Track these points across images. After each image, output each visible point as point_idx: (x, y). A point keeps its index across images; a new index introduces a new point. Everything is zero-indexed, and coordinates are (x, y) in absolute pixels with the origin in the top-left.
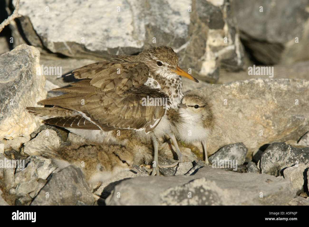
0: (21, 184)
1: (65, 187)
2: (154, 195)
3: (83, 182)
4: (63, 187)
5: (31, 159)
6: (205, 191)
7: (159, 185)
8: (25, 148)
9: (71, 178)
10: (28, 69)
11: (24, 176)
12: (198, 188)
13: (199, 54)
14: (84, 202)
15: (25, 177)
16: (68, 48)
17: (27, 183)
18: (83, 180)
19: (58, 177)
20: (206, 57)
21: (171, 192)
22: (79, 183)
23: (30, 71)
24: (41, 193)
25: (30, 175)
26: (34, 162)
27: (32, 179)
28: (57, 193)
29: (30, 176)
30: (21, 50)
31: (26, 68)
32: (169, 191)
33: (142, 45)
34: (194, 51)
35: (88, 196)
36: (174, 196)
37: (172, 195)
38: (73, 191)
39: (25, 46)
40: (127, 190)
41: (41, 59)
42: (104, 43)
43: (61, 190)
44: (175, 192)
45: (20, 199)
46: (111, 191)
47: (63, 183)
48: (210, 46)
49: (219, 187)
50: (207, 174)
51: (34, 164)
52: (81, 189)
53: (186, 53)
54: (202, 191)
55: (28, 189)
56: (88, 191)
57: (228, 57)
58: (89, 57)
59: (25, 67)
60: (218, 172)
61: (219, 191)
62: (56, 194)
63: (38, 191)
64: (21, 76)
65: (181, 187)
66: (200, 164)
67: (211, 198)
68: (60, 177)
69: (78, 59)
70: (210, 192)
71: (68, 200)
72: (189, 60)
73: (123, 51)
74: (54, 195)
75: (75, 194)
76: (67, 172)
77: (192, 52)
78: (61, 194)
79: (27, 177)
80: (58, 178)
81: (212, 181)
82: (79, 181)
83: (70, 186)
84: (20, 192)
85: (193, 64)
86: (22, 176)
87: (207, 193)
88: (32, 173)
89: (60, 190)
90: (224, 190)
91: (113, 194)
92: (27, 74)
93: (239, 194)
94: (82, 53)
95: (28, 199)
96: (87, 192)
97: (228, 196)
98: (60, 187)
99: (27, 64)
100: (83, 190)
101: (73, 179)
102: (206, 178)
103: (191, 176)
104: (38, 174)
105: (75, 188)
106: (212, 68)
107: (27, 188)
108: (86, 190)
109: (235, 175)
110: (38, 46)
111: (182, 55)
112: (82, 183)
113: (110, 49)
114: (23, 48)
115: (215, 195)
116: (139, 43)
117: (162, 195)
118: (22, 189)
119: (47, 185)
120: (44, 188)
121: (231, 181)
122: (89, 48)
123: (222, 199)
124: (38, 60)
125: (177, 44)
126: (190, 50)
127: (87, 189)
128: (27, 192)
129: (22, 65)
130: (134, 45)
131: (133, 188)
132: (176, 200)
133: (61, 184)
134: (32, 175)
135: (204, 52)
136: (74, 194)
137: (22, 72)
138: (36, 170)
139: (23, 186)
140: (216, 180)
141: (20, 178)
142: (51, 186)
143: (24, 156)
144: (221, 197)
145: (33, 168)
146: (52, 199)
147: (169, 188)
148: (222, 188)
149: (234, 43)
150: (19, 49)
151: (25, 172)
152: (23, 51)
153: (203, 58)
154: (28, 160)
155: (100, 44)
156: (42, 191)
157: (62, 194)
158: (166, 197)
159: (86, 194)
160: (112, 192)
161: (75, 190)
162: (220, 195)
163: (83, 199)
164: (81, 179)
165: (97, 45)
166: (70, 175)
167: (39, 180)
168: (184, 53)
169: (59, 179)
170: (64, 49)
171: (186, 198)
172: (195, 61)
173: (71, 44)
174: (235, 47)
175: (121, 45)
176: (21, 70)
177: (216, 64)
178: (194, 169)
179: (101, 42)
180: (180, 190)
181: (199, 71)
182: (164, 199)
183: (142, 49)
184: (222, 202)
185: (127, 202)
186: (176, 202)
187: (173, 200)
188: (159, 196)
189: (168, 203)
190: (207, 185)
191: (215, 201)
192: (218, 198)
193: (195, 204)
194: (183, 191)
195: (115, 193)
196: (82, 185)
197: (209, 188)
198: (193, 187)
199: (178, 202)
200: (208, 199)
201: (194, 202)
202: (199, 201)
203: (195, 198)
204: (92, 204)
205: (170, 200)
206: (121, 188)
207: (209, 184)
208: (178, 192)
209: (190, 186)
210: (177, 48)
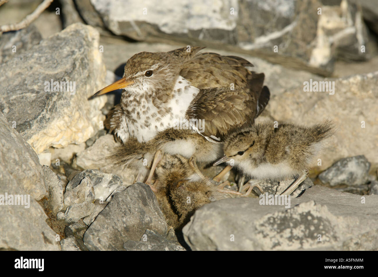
0: (73, 206)
1: (130, 210)
2: (247, 223)
3: (154, 205)
4: (127, 210)
5: (86, 173)
6: (313, 218)
7: (255, 210)
8: (78, 159)
9: (137, 199)
10: (83, 56)
11: (76, 196)
12: (305, 214)
13: (309, 39)
14: (154, 231)
15: (78, 197)
16: (137, 29)
17: (81, 206)
18: (153, 201)
19: (120, 197)
20: (317, 42)
21: (269, 219)
22: (149, 206)
23: (86, 58)
24: (98, 218)
25: (85, 194)
26: (90, 177)
27: (87, 199)
28: (120, 219)
29: (84, 197)
30: (74, 31)
31: (81, 55)
32: (266, 217)
33: (234, 25)
34: (302, 34)
35: (160, 222)
36: (272, 224)
37: (270, 224)
38: (140, 217)
39: (80, 25)
40: (211, 215)
41: (100, 42)
42: (184, 23)
43: (125, 214)
44: (274, 219)
45: (70, 226)
47: (127, 206)
48: (323, 29)
49: (332, 213)
50: (316, 196)
51: (89, 180)
52: (151, 213)
53: (292, 37)
54: (309, 218)
55: (82, 213)
56: (160, 216)
57: (346, 43)
58: (163, 40)
59: (80, 53)
60: (331, 194)
61: (332, 218)
62: (118, 221)
63: (94, 216)
64: (74, 65)
65: (283, 213)
66: (307, 183)
67: (321, 227)
68: (124, 197)
69: (150, 43)
70: (320, 219)
71: (134, 228)
72: (294, 46)
73: (209, 33)
74: (116, 221)
75: (143, 221)
76: (133, 191)
77: (299, 36)
78: (124, 220)
79: (81, 198)
80: (120, 199)
81: (322, 205)
82: (148, 203)
83: (137, 209)
84: (70, 217)
85: (301, 51)
86: (73, 195)
87: (316, 221)
88: (87, 193)
89: (123, 215)
90: (338, 218)
91: (193, 220)
92: (82, 62)
93: (358, 223)
94: (155, 36)
95: (82, 226)
96: (159, 219)
97: (345, 226)
98: (123, 210)
99: (82, 50)
100: (153, 215)
101: (140, 200)
102: (315, 201)
104: (94, 194)
105: (142, 213)
106: (325, 57)
107: (80, 212)
108: (157, 216)
109: (353, 197)
110: (97, 26)
111: (286, 39)
112: (152, 206)
113: (192, 32)
114: (78, 28)
115: (327, 223)
116: (229, 23)
117: (257, 223)
118: (74, 212)
119: (107, 208)
120: (103, 212)
121: (349, 206)
122: (164, 29)
123: (336, 229)
124: (96, 44)
125: (280, 26)
126: (297, 33)
127: (159, 214)
128: (80, 216)
129: (76, 50)
130: (222, 25)
131: (219, 213)
132: (275, 230)
133: (125, 207)
134: (86, 195)
135: (315, 36)
136: (141, 220)
137: (75, 60)
138: (93, 188)
139: (75, 209)
140: (328, 204)
141: (71, 198)
142: (111, 209)
143: (76, 170)
144: (335, 226)
145: (88, 185)
146: (113, 227)
147: (266, 214)
148: (336, 215)
149: (354, 24)
150: (73, 30)
151: (77, 191)
152: (77, 32)
153: (313, 43)
154: (81, 175)
155: (178, 24)
156: (99, 216)
157: (127, 220)
158: (262, 225)
159: (157, 220)
160: (192, 218)
161: (144, 215)
162: (333, 224)
163: (153, 227)
164: (151, 201)
165: (174, 26)
166: (136, 196)
167: (96, 202)
168: (288, 37)
169: (123, 201)
170: (130, 29)
171: (289, 227)
172: (302, 48)
173: (141, 24)
174: (356, 30)
175: (206, 25)
176: (74, 57)
177: (332, 52)
178: (300, 190)
179: (180, 22)
180: (281, 217)
181: (308, 60)
182: (260, 228)
183: (234, 31)
184: (335, 232)
185: (211, 231)
186: (276, 233)
187: (271, 230)
188: (253, 224)
189: (265, 233)
190: (317, 211)
191: (327, 232)
192: (331, 227)
193: (301, 235)
194: (285, 217)
195: (196, 220)
196: (153, 210)
197: (319, 215)
198: (297, 213)
199: (278, 233)
200: (317, 229)
201: (299, 233)
202: (306, 231)
203: (301, 227)
204: (165, 233)
205: (267, 229)
206: (204, 213)
207: (318, 210)
208: (278, 219)
209: (293, 212)
210: (279, 30)
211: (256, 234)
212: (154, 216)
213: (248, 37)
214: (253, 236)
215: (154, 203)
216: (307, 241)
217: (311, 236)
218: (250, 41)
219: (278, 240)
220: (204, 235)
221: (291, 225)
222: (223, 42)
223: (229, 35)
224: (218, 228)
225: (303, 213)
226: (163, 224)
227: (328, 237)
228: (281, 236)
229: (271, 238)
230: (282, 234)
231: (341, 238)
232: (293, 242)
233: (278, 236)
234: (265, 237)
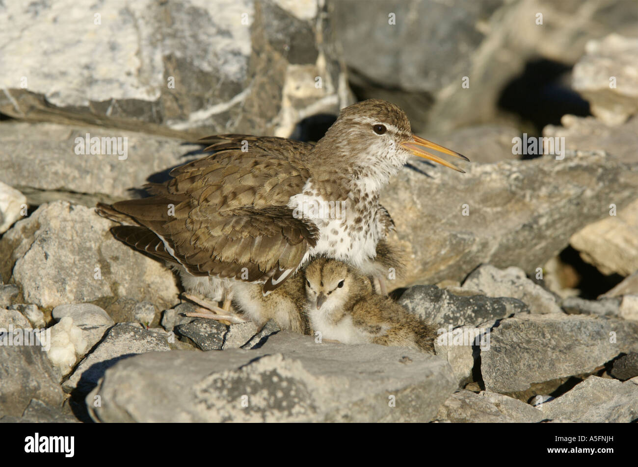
1: (7, 371)
2: (182, 387)
3: (43, 363)
4: (3, 371)
6: (281, 379)
7: (192, 368)
9: (18, 355)
12: (268, 373)
13: (269, 114)
14: (44, 401)
16: (13, 101)
18: (41, 358)
20: (282, 119)
21: (215, 381)
22: (35, 364)
32: (211, 379)
33: (158, 94)
34: (260, 106)
35: (52, 389)
36: (220, 389)
37: (217, 388)
38: (23, 380)
40: (129, 377)
42: (84, 92)
44: (223, 381)
46: (97, 380)
48: (291, 98)
49: (308, 371)
50: (284, 347)
52: (38, 375)
53: (244, 110)
54: (275, 379)
56: (52, 379)
58: (53, 118)
60: (307, 343)
61: (309, 379)
65: (235, 372)
66: (270, 327)
67: (293, 393)
69: (32, 122)
70: (290, 381)
71: (14, 397)
72: (248, 124)
73: (121, 106)
75: (26, 386)
77: (256, 109)
81: (294, 360)
82: (35, 360)
83: (17, 370)
87: (284, 384)
90: (318, 378)
91: (102, 385)
93: (347, 386)
94: (40, 111)
96: (51, 383)
97: (327, 390)
100: (42, 378)
101: (22, 356)
102: (283, 355)
103: (254, 351)
105: (26, 375)
108: (48, 378)
109: (339, 348)
111: (236, 114)
112: (40, 365)
113: (95, 104)
115: (301, 387)
116: (151, 91)
117: (198, 388)
121: (334, 360)
122: (53, 101)
123: (314, 395)
125: (226, 94)
126: (252, 106)
127: (50, 376)
130: (141, 94)
131: (141, 374)
132: (224, 397)
135: (278, 108)
136: (24, 385)
140: (302, 359)
144: (312, 391)
147: (211, 374)
148: (314, 374)
149: (336, 91)
153: (275, 121)
155: (75, 93)
158: (205, 391)
159: (48, 385)
160: (100, 382)
161: (28, 378)
162: (310, 388)
163: (41, 396)
164: (38, 357)
165: (69, 96)
166: (16, 349)
168: (239, 110)
170: (4, 102)
171: (245, 393)
172: (260, 127)
173: (18, 93)
174: (340, 100)
175: (116, 94)
178: (259, 338)
179: (77, 90)
180: (233, 378)
182: (201, 396)
183: (157, 103)
184: (314, 400)
185: (129, 401)
186: (225, 402)
187: (218, 398)
188: (191, 389)
189: (209, 403)
190: (286, 368)
191: (301, 400)
192: (308, 393)
193: (263, 404)
194: (239, 379)
195: (106, 384)
196: (41, 369)
197: (289, 374)
198: (257, 372)
199: (229, 402)
200: (287, 395)
201: (259, 402)
202: (270, 398)
203: (262, 393)
204: (60, 404)
205: (213, 396)
206: (118, 374)
207: (288, 367)
208: (229, 382)
209: (252, 370)
210: (225, 101)
211: (196, 404)
212: (44, 380)
213: (179, 112)
214: (192, 407)
215: (42, 360)
216: (273, 414)
217: (278, 406)
218: (183, 118)
219: (228, 412)
220: (119, 407)
221: (249, 390)
222: (141, 119)
223: (151, 110)
224: (140, 397)
225: (265, 372)
226: (56, 390)
227: (303, 407)
228: (234, 407)
229: (218, 410)
230: (234, 403)
231: (323, 408)
232: (251, 416)
233: (229, 407)
234: (209, 407)
